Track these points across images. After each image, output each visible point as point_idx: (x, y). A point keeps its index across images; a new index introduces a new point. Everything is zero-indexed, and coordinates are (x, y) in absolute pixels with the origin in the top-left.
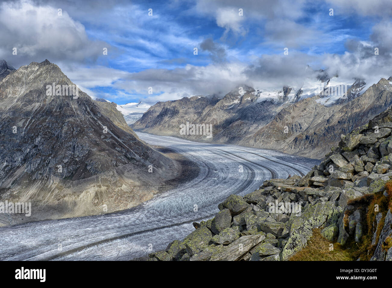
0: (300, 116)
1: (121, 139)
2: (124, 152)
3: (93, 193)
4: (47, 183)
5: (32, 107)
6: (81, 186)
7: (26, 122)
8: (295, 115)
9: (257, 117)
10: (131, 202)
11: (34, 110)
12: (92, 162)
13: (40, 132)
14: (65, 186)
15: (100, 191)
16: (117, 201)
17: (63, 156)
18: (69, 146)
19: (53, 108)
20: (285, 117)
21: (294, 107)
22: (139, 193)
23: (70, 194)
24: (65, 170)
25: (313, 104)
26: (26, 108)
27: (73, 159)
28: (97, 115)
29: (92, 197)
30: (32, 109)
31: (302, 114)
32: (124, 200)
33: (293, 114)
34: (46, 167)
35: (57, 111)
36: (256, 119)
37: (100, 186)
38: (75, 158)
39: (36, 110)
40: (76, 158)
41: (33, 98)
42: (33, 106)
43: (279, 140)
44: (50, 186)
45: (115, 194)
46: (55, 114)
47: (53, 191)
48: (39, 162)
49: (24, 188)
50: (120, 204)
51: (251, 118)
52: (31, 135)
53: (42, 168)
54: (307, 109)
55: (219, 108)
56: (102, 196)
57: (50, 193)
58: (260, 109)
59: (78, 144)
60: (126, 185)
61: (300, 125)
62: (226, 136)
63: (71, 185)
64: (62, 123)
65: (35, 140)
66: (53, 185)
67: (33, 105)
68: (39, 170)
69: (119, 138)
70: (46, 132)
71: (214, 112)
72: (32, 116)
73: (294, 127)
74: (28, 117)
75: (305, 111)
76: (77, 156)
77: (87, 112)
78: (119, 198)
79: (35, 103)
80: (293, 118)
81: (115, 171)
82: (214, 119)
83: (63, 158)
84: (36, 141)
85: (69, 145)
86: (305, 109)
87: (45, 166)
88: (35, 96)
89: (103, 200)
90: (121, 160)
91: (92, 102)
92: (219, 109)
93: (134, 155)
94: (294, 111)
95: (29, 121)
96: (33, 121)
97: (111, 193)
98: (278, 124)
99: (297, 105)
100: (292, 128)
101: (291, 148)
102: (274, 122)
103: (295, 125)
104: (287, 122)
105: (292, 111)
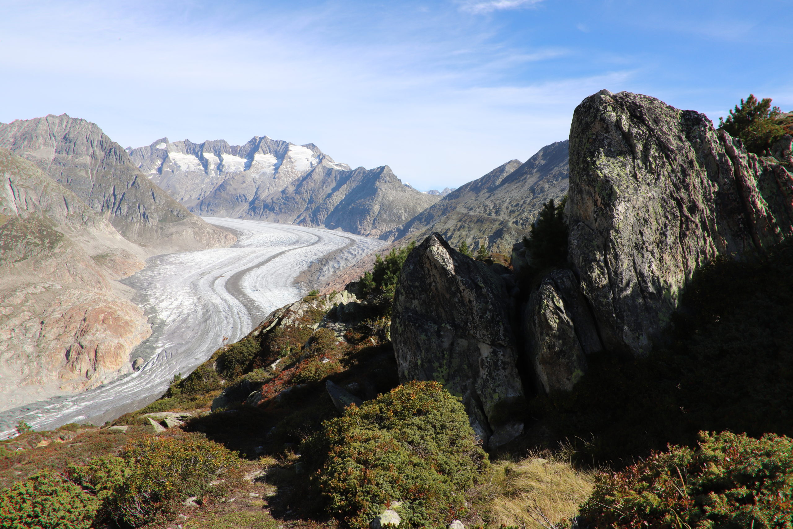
0: (242, 188)
3: (191, 233)
4: (146, 225)
6: (179, 227)
7: (87, 173)
12: (175, 209)
13: (111, 183)
14: (165, 227)
15: (195, 231)
17: (148, 203)
19: (112, 162)
23: (174, 233)
25: (250, 178)
26: (79, 160)
27: (157, 206)
29: (193, 236)
30: (86, 162)
35: (118, 164)
37: (194, 228)
39: (91, 163)
41: (82, 152)
46: (118, 167)
47: (157, 231)
48: (126, 207)
52: (103, 185)
53: (133, 213)
54: (246, 182)
56: (198, 234)
57: (155, 232)
63: (170, 226)
64: (129, 175)
65: (108, 190)
66: (153, 227)
67: (84, 158)
70: (117, 183)
72: (91, 168)
74: (87, 169)
75: (245, 184)
76: (158, 203)
79: (86, 156)
80: (235, 189)
84: (110, 190)
86: (244, 182)
89: (202, 238)
98: (223, 194)
99: (235, 178)
100: (237, 199)
101: (251, 215)
102: (218, 192)
103: (240, 196)
104: (230, 193)
105: (231, 183)
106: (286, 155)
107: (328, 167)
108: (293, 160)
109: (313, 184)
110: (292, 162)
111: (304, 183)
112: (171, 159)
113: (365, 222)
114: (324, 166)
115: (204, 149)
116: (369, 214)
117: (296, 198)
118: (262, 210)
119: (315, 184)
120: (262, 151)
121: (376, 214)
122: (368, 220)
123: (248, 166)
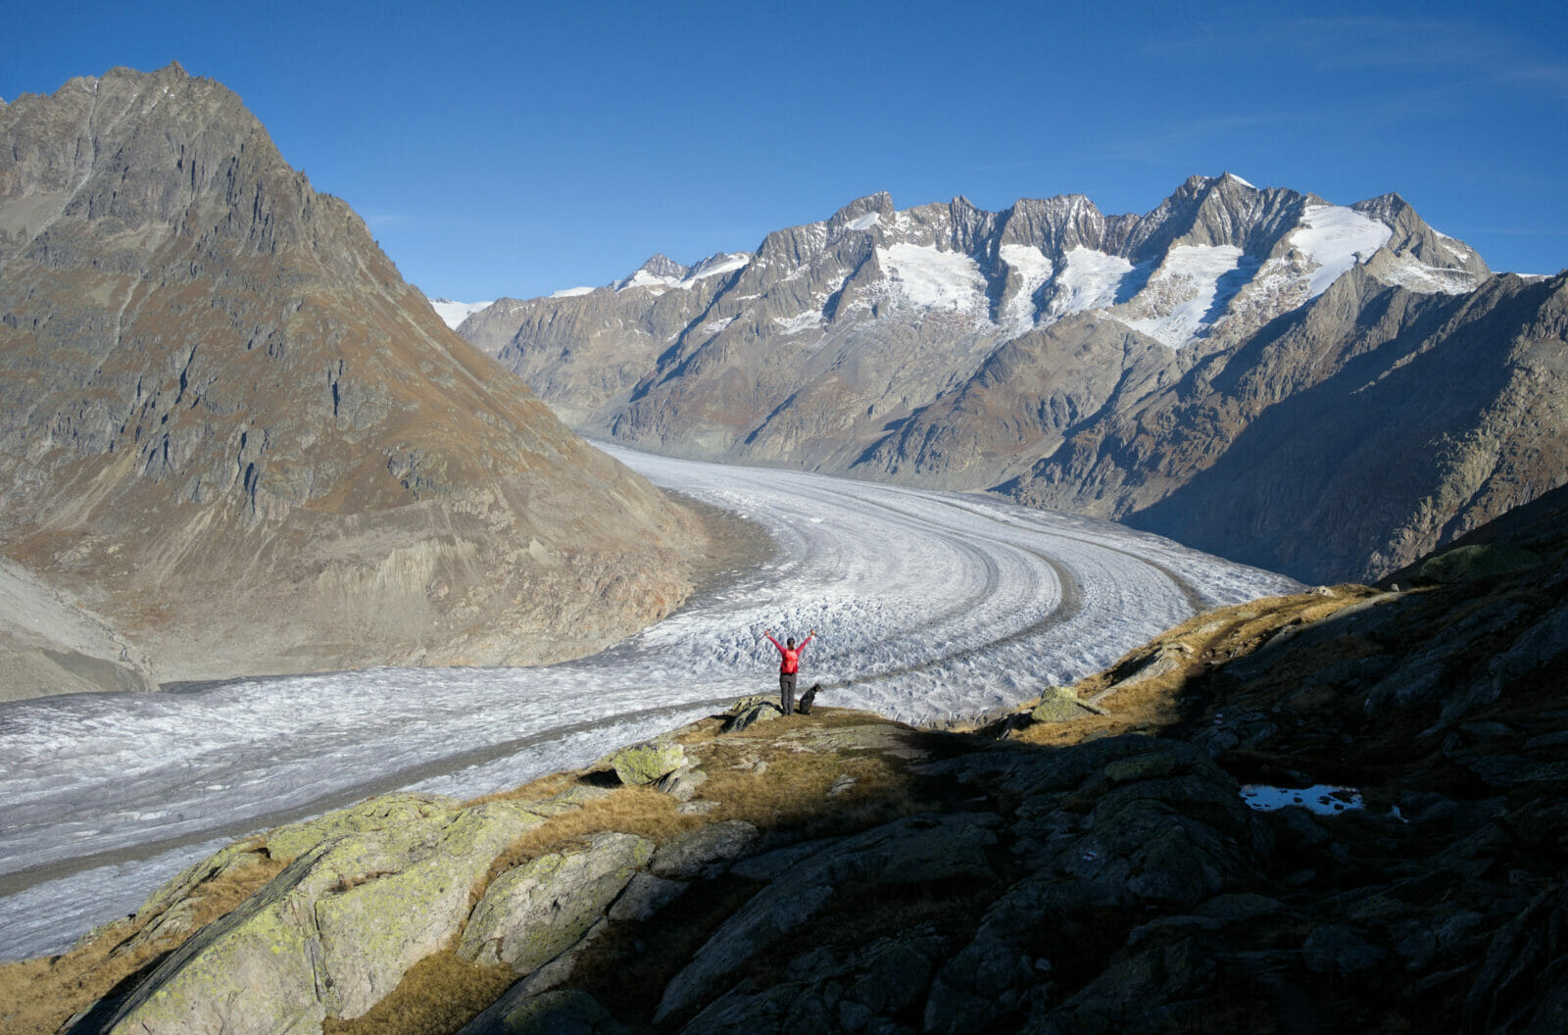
0: (1070, 372)
1: (487, 383)
2: (509, 430)
3: (427, 561)
4: (241, 518)
5: (141, 237)
6: (377, 536)
7: (122, 289)
8: (1050, 367)
9: (898, 372)
10: (573, 601)
11: (152, 247)
12: (409, 451)
13: (189, 331)
14: (315, 531)
15: (450, 555)
16: (519, 597)
17: (297, 422)
18: (315, 389)
19: (234, 245)
20: (1017, 371)
21: (1048, 337)
22: (596, 574)
23: (340, 562)
24: (307, 473)
25: (1115, 332)
26: (116, 240)
27: (332, 435)
28: (394, 287)
29: (426, 577)
30: (143, 243)
31: (1076, 364)
32: (544, 595)
33: (1043, 362)
34: (228, 459)
35: (253, 255)
36: (893, 377)
37: (450, 541)
38: (341, 433)
39: (160, 250)
40: (346, 433)
41: (144, 204)
42: (144, 231)
43: (993, 454)
44: (252, 530)
45: (509, 572)
46: (245, 266)
47: (268, 550)
48: (195, 440)
49: (148, 534)
50: (531, 606)
51: (878, 371)
52: (153, 339)
53: (213, 463)
54: (1095, 349)
55: (751, 329)
56: (460, 573)
57: (258, 553)
58: (908, 341)
59: (349, 382)
60: (543, 544)
61: (1070, 402)
62: (783, 434)
63: (340, 531)
64: (276, 299)
65: (169, 360)
66: (266, 529)
67: (142, 228)
68: (205, 471)
69: (480, 379)
70: (214, 333)
71: (732, 344)
72: (146, 271)
73: (1048, 408)
74: (130, 275)
75: (1087, 357)
76: (346, 427)
77: (357, 272)
78: (526, 585)
79: (152, 222)
80: (1044, 376)
81: (498, 490)
82: (734, 370)
83: (298, 430)
84: (173, 362)
85: (315, 385)
86: (1086, 348)
87: (226, 455)
88: (149, 193)
89: (466, 590)
90: (505, 452)
91: (369, 239)
92: (750, 335)
93: (541, 444)
94: (1046, 352)
95: (134, 287)
96: (153, 287)
97: (495, 567)
98: (992, 397)
99: (1059, 333)
100: (1041, 413)
101: (1050, 479)
102: (976, 387)
103: (1053, 403)
104: (1021, 389)
105: (1037, 351)
106: (1279, 245)
107: (1380, 281)
108: (1301, 263)
109: (1302, 356)
110: (1298, 271)
111: (1270, 349)
112: (884, 268)
113: (1408, 534)
114: (1371, 278)
115: (1009, 230)
116: (1436, 496)
117: (1222, 412)
118: (1094, 459)
119: (1314, 353)
120: (1204, 234)
121: (1468, 495)
122: (1425, 525)
123: (1130, 288)
